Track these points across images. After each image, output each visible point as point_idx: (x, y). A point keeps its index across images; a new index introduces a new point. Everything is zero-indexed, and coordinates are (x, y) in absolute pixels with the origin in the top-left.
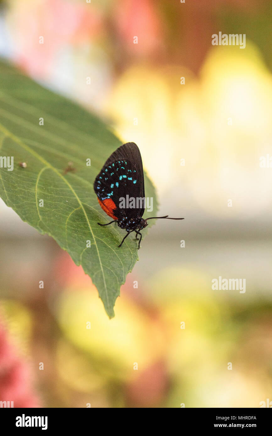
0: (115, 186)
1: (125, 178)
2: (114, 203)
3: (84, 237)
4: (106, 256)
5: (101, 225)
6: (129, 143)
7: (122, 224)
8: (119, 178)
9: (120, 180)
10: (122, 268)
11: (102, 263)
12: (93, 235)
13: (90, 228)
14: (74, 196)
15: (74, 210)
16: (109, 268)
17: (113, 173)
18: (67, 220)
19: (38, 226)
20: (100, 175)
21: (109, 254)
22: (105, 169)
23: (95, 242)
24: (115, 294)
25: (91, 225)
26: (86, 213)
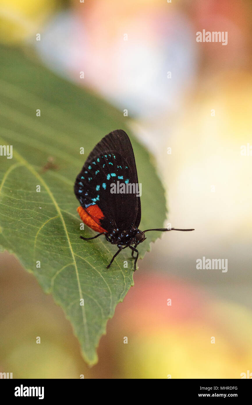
0: (101, 187)
1: (114, 177)
2: (101, 210)
3: (59, 255)
4: (88, 281)
5: (85, 239)
6: (117, 131)
7: (112, 237)
8: (107, 177)
9: (108, 180)
10: (110, 296)
11: (82, 290)
12: (72, 252)
13: (69, 243)
14: (51, 201)
15: (48, 219)
16: (91, 297)
17: (99, 171)
18: (38, 233)
20: (82, 174)
21: (93, 278)
22: (88, 166)
23: (75, 262)
24: (97, 331)
25: (70, 240)
26: (66, 223)
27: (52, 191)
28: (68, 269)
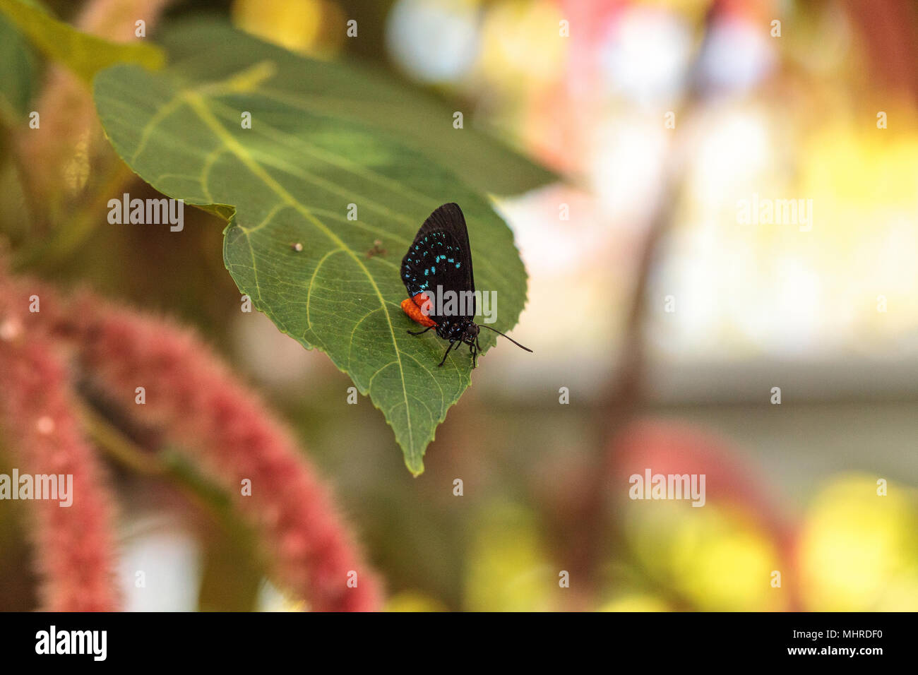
0: (430, 271)
1: (444, 260)
3: (380, 352)
4: (415, 381)
5: (413, 334)
6: (449, 204)
8: (436, 259)
9: (437, 263)
11: (407, 391)
12: (397, 349)
13: (394, 339)
14: (374, 292)
15: (369, 312)
16: (417, 399)
17: (427, 252)
18: (355, 328)
19: (303, 338)
20: (408, 256)
21: (421, 377)
22: (416, 247)
23: (399, 360)
24: (424, 437)
25: (395, 335)
26: (390, 316)
27: (375, 280)
28: (390, 368)
